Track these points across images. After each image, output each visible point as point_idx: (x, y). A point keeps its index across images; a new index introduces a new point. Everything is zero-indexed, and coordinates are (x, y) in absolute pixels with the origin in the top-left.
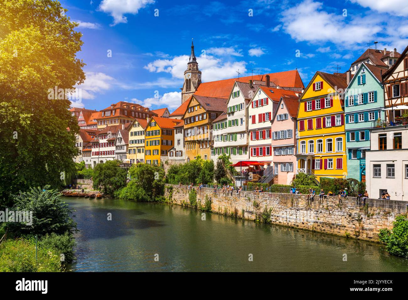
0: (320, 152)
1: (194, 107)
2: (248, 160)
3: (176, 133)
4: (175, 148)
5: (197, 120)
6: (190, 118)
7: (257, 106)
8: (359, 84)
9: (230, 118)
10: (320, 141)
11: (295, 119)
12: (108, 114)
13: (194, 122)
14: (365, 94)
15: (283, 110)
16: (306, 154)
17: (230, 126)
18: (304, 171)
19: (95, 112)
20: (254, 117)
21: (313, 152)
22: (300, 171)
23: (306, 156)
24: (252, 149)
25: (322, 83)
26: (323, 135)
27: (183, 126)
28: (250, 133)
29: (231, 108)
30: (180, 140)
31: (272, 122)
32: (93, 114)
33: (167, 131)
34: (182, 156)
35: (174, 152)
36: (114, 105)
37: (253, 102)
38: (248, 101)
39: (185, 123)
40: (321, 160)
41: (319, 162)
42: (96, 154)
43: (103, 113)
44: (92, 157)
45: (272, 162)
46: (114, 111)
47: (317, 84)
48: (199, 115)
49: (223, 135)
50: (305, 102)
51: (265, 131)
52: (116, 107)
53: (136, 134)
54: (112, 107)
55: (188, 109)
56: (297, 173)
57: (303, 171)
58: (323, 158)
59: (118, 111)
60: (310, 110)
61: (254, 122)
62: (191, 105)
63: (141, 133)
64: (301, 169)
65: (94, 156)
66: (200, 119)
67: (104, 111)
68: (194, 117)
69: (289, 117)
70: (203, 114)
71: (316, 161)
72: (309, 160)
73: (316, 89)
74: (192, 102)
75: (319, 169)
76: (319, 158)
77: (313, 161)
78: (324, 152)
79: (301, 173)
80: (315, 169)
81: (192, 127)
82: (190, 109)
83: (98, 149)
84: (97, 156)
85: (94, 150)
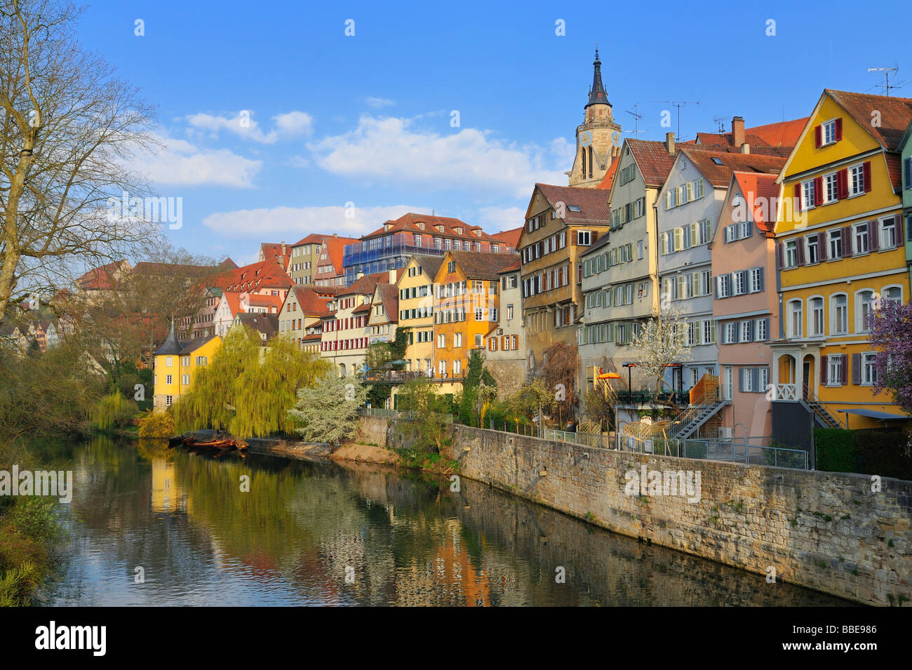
0: (842, 332)
3: (504, 289)
4: (501, 327)
5: (546, 251)
6: (533, 246)
7: (677, 204)
9: (617, 241)
10: (841, 299)
11: (770, 236)
13: (541, 257)
16: (803, 339)
17: (616, 262)
18: (794, 392)
21: (822, 332)
22: (784, 391)
23: (798, 345)
25: (839, 123)
26: (848, 280)
27: (519, 270)
28: (662, 283)
29: (616, 212)
30: (512, 307)
31: (712, 246)
34: (516, 348)
35: (499, 338)
36: (392, 224)
39: (523, 261)
40: (844, 359)
41: (840, 362)
43: (365, 243)
44: (323, 354)
45: (717, 365)
47: (827, 128)
48: (550, 238)
49: (603, 289)
50: (797, 183)
51: (696, 276)
53: (414, 293)
54: (385, 229)
55: (527, 224)
56: (774, 398)
57: (791, 391)
58: (850, 352)
60: (810, 206)
62: (534, 212)
63: (423, 291)
64: (785, 386)
65: (327, 353)
66: (554, 249)
68: (541, 244)
69: (755, 231)
70: (557, 235)
71: (830, 359)
72: (809, 358)
73: (824, 143)
74: (536, 203)
75: (839, 384)
76: (839, 354)
77: (824, 360)
78: (852, 331)
79: (786, 399)
80: (829, 383)
81: (537, 271)
82: (531, 223)
83: (334, 333)
84: (333, 353)
85: (327, 337)
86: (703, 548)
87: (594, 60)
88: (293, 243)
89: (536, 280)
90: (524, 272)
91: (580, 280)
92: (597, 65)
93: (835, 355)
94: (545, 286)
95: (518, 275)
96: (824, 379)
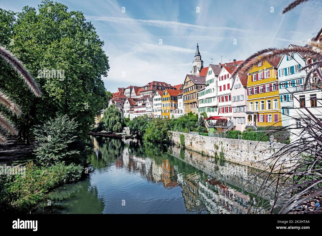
0: (263, 110)
1: (187, 82)
2: (218, 116)
3: (179, 99)
4: (178, 108)
5: (189, 90)
6: (186, 89)
7: (222, 80)
8: (288, 60)
9: (207, 88)
10: (263, 102)
11: (245, 87)
12: (146, 88)
13: (188, 92)
14: (292, 67)
15: (238, 81)
16: (253, 111)
17: (207, 93)
18: (252, 123)
19: (140, 88)
20: (221, 87)
21: (258, 109)
23: (252, 113)
24: (220, 108)
26: (265, 98)
27: (182, 95)
28: (219, 98)
29: (207, 81)
30: (181, 103)
31: (231, 89)
32: (140, 89)
33: (174, 98)
34: (182, 113)
35: (178, 110)
36: (150, 83)
37: (220, 77)
38: (217, 76)
41: (263, 117)
42: (136, 113)
43: (143, 88)
44: (134, 114)
45: (232, 117)
46: (149, 87)
48: (190, 87)
49: (204, 99)
50: (252, 75)
51: (227, 96)
52: (150, 85)
53: (157, 100)
54: (148, 85)
55: (184, 84)
56: (247, 125)
58: (265, 114)
59: (152, 86)
60: (255, 81)
61: (221, 90)
62: (186, 81)
63: (159, 99)
64: (249, 122)
65: (135, 114)
66: (191, 90)
67: (144, 87)
68: (188, 88)
69: (242, 86)
70: (192, 86)
72: (255, 116)
73: (259, 66)
74: (187, 79)
75: (262, 122)
76: (262, 115)
77: (258, 116)
78: (265, 109)
79: (249, 125)
80: (260, 122)
81: (187, 95)
82: (185, 84)
83: (137, 109)
84: (137, 114)
85: (136, 110)
86: (232, 159)
87: (197, 46)
88: (126, 88)
89: (187, 97)
90: (184, 95)
91: (198, 97)
92: (198, 46)
93: (261, 115)
94: (189, 99)
95: (182, 96)
96: (258, 121)
